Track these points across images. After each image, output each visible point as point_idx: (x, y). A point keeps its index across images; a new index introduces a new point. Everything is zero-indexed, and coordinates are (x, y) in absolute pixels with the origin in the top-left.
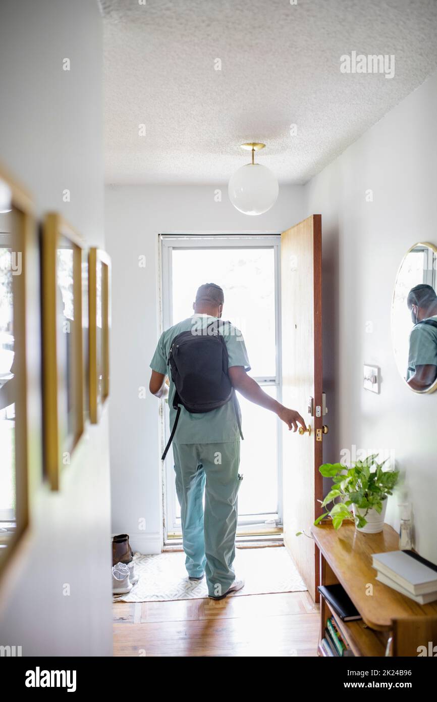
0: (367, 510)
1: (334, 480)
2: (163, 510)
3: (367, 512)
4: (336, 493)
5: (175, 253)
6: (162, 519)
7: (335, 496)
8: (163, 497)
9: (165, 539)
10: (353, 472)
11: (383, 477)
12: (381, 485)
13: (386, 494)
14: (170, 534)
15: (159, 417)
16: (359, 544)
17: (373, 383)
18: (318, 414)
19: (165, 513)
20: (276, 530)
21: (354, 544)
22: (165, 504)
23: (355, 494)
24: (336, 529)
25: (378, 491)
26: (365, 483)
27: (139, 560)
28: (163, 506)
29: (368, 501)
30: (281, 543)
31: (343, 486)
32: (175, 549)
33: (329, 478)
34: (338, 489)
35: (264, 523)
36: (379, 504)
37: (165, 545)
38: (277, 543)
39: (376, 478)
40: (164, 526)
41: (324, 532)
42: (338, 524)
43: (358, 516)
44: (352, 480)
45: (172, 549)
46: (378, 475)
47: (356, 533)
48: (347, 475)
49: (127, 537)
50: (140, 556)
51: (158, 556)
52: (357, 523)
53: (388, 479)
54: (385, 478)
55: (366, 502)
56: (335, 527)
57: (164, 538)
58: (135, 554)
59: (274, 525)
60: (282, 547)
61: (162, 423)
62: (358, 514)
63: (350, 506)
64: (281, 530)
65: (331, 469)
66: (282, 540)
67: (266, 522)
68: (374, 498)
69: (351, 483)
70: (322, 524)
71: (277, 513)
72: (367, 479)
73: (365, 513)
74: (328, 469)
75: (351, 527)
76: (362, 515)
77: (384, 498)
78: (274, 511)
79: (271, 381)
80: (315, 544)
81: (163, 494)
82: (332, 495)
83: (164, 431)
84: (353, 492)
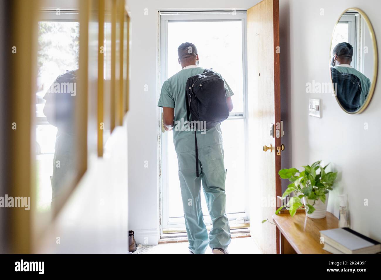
0: (315, 201)
1: (290, 180)
2: (160, 211)
3: (314, 203)
4: (291, 190)
5: (170, 24)
6: (159, 218)
7: (291, 192)
8: (160, 202)
9: (162, 233)
10: (304, 174)
11: (326, 176)
12: (324, 183)
13: (328, 190)
14: (164, 230)
15: (158, 143)
16: (309, 226)
17: (317, 110)
18: (278, 136)
19: (161, 213)
20: (243, 225)
21: (305, 226)
22: (161, 207)
23: (306, 189)
24: (292, 216)
25: (322, 187)
26: (313, 182)
27: (141, 249)
28: (160, 209)
29: (315, 194)
30: (248, 234)
31: (296, 183)
32: (169, 241)
33: (286, 179)
34: (293, 187)
35: (235, 220)
36: (323, 196)
37: (161, 238)
38: (245, 235)
39: (320, 178)
40: (160, 224)
41: (283, 219)
42: (293, 212)
43: (308, 205)
44: (302, 180)
45: (166, 241)
46: (322, 175)
47: (306, 219)
48: (299, 176)
49: (132, 233)
50: (142, 247)
51: (156, 246)
52: (307, 211)
53: (329, 177)
54: (327, 178)
55: (314, 195)
56: (291, 215)
57: (160, 233)
58: (138, 245)
59: (243, 221)
60: (249, 237)
61: (160, 147)
62: (307, 204)
63: (302, 199)
64: (248, 225)
65: (287, 173)
66: (248, 232)
67: (236, 219)
68: (319, 191)
69: (302, 182)
70: (281, 213)
71: (245, 212)
72: (314, 178)
73: (313, 203)
74: (285, 173)
75: (303, 215)
76: (311, 205)
77: (327, 192)
78: (243, 211)
79: (240, 115)
80: (277, 227)
81: (160, 200)
82: (289, 191)
83: (161, 153)
84: (304, 188)
